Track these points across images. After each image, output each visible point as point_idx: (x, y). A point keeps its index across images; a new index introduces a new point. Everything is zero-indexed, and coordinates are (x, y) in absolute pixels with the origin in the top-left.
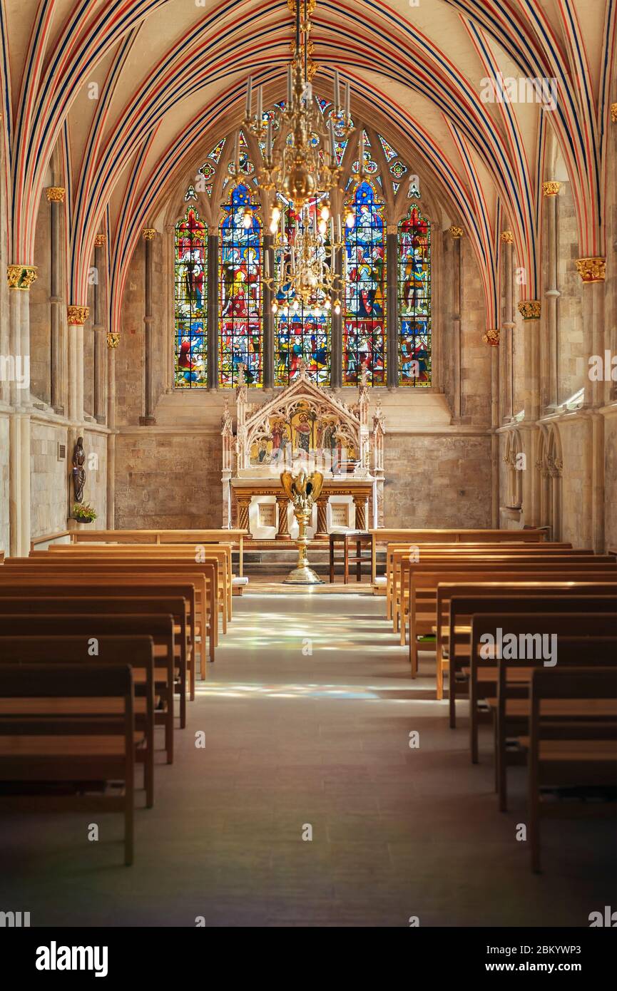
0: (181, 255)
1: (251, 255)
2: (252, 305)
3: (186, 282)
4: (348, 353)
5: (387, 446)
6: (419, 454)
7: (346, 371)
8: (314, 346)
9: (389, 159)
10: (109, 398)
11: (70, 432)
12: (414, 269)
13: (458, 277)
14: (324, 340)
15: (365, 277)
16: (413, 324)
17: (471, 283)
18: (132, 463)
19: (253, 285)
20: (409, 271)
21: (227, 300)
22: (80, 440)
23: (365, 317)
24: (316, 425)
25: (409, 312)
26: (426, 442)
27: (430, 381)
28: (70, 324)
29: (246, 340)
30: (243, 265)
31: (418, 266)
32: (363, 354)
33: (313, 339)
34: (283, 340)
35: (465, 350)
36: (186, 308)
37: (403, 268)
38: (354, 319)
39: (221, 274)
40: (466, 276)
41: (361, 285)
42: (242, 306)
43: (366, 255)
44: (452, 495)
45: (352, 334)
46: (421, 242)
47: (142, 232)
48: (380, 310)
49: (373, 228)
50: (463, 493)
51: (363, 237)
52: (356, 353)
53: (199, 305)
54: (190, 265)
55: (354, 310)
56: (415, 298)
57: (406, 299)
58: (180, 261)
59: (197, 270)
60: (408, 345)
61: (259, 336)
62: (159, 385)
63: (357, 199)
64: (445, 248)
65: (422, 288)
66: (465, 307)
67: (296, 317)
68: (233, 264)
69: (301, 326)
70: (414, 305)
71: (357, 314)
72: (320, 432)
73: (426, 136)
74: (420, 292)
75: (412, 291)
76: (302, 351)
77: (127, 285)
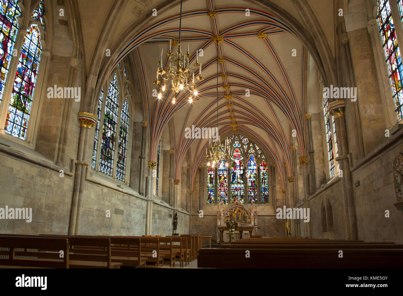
0: (209, 173)
1: (225, 172)
2: (225, 184)
3: (210, 179)
4: (249, 196)
5: (258, 219)
6: (266, 221)
7: (248, 200)
8: (241, 194)
9: (257, 149)
10: (190, 206)
11: (174, 211)
12: (264, 175)
13: (274, 176)
14: (243, 193)
15: (252, 178)
16: (264, 189)
17: (278, 178)
18: (196, 223)
19: (226, 180)
20: (263, 176)
21: (219, 183)
22: (176, 213)
23: (253, 187)
24: (240, 213)
25: (263, 186)
26: (268, 218)
27: (269, 203)
28: (175, 184)
29: (224, 193)
30: (223, 175)
31: (265, 174)
32: (252, 196)
33: (240, 193)
34: (233, 193)
35: (277, 194)
36: (210, 185)
37: (261, 175)
38: (250, 188)
39: (218, 177)
40: (276, 176)
41: (251, 179)
42: (223, 185)
43: (253, 172)
44: (275, 231)
45: (249, 191)
46: (266, 169)
47: (199, 167)
48: (256, 185)
49: (254, 165)
50: (278, 231)
51: (252, 168)
52: (251, 196)
53: (213, 184)
54: (211, 175)
55: (250, 185)
56: (265, 182)
57: (262, 182)
58: (208, 174)
59: (212, 176)
60: (263, 194)
61: (227, 192)
62: (203, 203)
63: (250, 159)
64: (271, 170)
65: (266, 180)
66: (277, 184)
67: (236, 187)
68: (221, 175)
69: (237, 189)
70: (264, 184)
71: (251, 186)
72: (241, 214)
73: (265, 142)
74: (266, 181)
75: (264, 181)
76: (237, 195)
77: (195, 179)
